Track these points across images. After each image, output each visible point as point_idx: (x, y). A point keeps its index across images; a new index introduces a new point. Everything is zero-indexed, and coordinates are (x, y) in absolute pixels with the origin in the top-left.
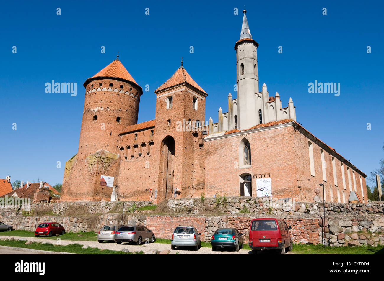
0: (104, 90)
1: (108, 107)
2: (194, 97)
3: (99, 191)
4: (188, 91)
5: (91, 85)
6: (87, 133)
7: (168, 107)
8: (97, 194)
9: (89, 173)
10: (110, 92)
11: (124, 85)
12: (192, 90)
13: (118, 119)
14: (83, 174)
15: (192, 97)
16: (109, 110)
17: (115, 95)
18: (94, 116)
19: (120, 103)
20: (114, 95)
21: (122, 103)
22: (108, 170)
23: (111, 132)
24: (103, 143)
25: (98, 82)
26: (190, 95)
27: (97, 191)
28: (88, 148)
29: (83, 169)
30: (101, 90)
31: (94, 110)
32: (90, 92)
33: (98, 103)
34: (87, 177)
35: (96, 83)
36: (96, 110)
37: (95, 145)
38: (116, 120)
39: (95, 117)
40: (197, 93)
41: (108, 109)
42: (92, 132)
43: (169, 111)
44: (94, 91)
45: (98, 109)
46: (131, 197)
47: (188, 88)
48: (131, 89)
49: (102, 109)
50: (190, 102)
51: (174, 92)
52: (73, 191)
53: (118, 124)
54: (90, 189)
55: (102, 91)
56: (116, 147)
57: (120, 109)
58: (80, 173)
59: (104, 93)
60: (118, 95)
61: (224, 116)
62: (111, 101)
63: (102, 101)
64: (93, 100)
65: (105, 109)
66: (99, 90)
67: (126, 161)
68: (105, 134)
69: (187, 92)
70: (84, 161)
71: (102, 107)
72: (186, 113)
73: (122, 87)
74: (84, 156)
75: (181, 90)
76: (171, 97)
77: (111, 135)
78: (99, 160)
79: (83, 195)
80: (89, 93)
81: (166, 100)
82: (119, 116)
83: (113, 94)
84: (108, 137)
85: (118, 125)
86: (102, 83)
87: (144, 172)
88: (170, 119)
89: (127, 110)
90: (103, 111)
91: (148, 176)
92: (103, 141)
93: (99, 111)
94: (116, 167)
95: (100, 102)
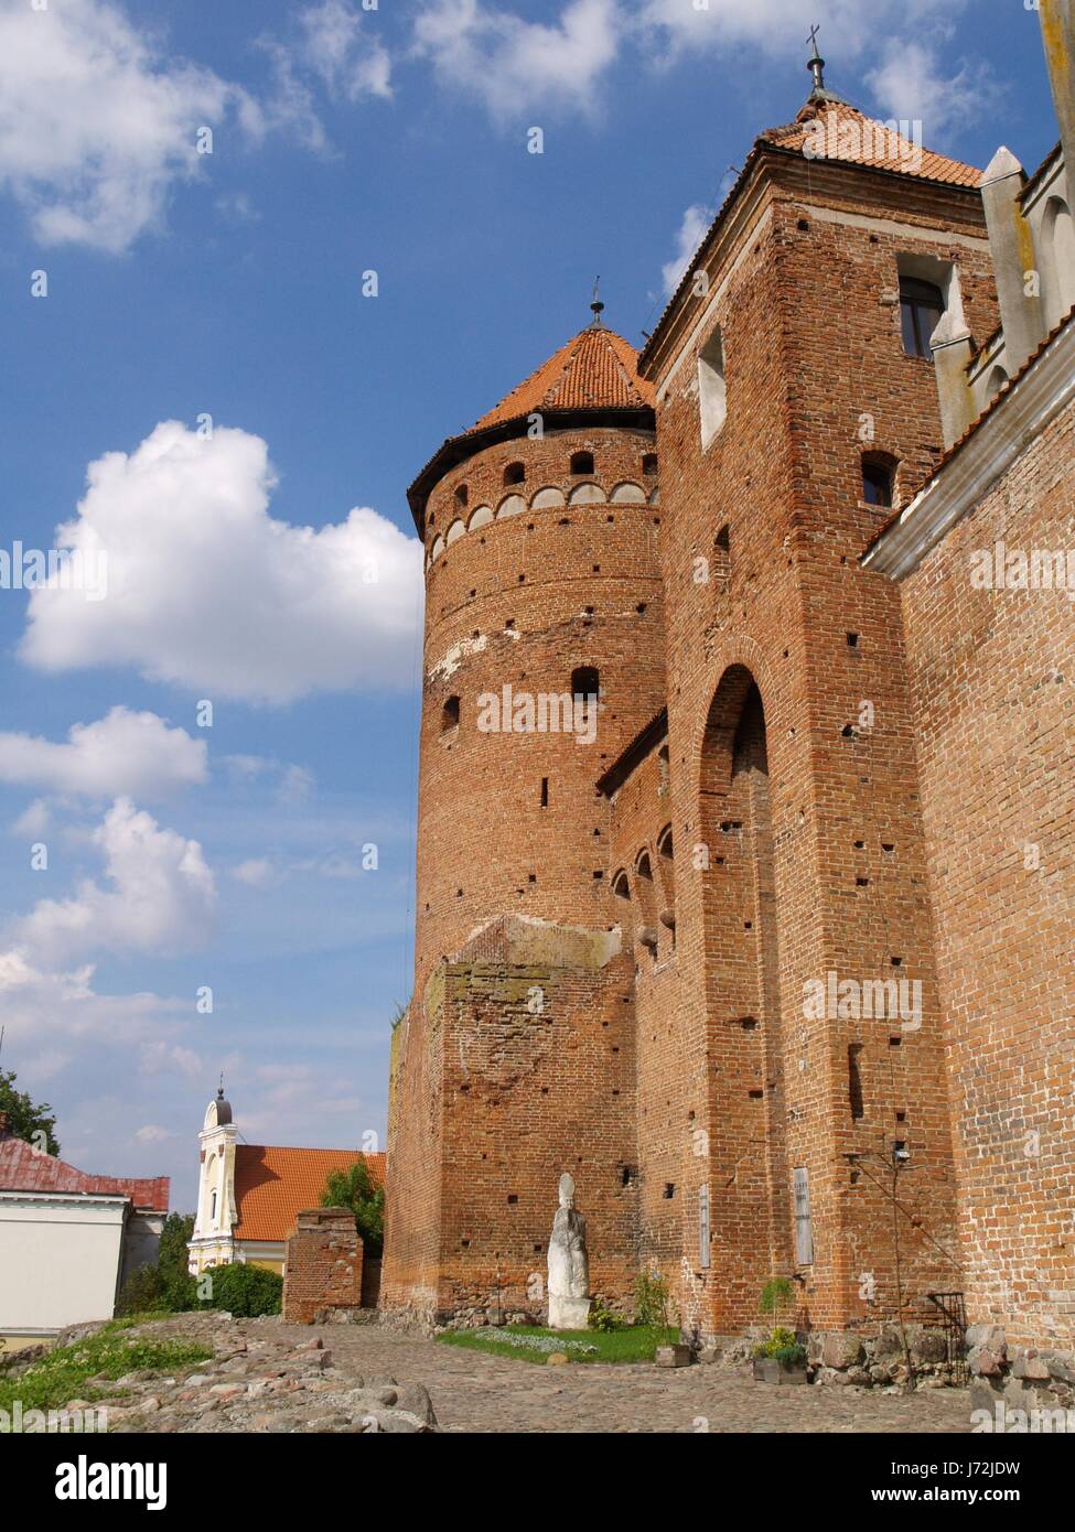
1: (510, 624)
10: (510, 520)
11: (596, 445)
13: (583, 683)
16: (516, 635)
17: (545, 528)
18: (445, 705)
19: (580, 570)
20: (536, 532)
21: (596, 569)
23: (545, 781)
24: (499, 869)
31: (444, 665)
33: (460, 617)
36: (450, 663)
37: (460, 893)
38: (568, 691)
39: (452, 709)
41: (510, 632)
44: (438, 547)
45: (459, 655)
49: (480, 644)
55: (472, 534)
56: (593, 883)
57: (590, 610)
59: (483, 540)
60: (564, 521)
62: (522, 578)
63: (474, 593)
65: (496, 642)
66: (458, 530)
68: (506, 803)
71: (477, 634)
77: (545, 802)
81: (693, 387)
82: (587, 662)
83: (530, 526)
84: (525, 820)
90: (485, 654)
92: (501, 857)
93: (466, 663)
94: (605, 1024)
95: (468, 604)
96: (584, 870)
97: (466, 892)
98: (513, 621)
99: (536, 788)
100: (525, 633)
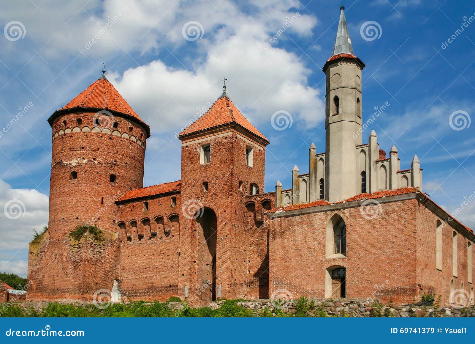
0: (86, 130)
1: (94, 159)
2: (247, 146)
3: (91, 286)
4: (238, 136)
5: (62, 121)
6: (62, 199)
7: (202, 160)
8: (88, 291)
9: (73, 260)
10: (96, 133)
11: (119, 122)
12: (243, 136)
13: (113, 178)
14: (62, 262)
15: (245, 146)
16: (96, 163)
17: (105, 138)
18: (71, 173)
19: (114, 151)
20: (103, 138)
21: (117, 152)
22: (102, 256)
23: (103, 198)
25: (73, 117)
26: (241, 143)
27: (89, 286)
28: (66, 223)
29: (61, 254)
30: (81, 130)
31: (71, 163)
32: (61, 132)
33: (78, 152)
34: (69, 266)
35: (70, 118)
36: (74, 162)
37: (77, 218)
38: (109, 179)
39: (75, 175)
40: (252, 140)
41: (94, 161)
42: (70, 198)
43: (205, 168)
44: (68, 131)
45: (77, 162)
46: (141, 295)
47: (238, 132)
48: (131, 129)
49: (85, 161)
50: (241, 155)
51: (213, 137)
52: (48, 285)
53: (114, 185)
54: (76, 283)
55: (83, 133)
56: (113, 222)
57: (115, 161)
58: (56, 260)
59: (87, 136)
60: (110, 138)
61: (301, 179)
62: (98, 149)
63: (83, 148)
64: (68, 146)
65: (90, 162)
66: (77, 130)
67: (130, 243)
68: (92, 201)
69: (236, 137)
70: (61, 241)
71: (84, 159)
72: (235, 172)
73: (116, 125)
74: (61, 234)
75: (226, 135)
76: (208, 145)
77: (102, 203)
78: (88, 242)
79: (65, 291)
80: (60, 134)
81: (198, 150)
82: (114, 173)
83: (101, 137)
84: (97, 206)
85: (114, 187)
86: (82, 119)
87: (163, 260)
88: (207, 181)
89: (126, 163)
90: (86, 164)
91: (170, 267)
92: (90, 213)
93: (79, 165)
94: (114, 251)
95: (81, 150)
96: (111, 219)
97: (79, 218)
98: (95, 159)
99: (100, 199)
100: (99, 162)
